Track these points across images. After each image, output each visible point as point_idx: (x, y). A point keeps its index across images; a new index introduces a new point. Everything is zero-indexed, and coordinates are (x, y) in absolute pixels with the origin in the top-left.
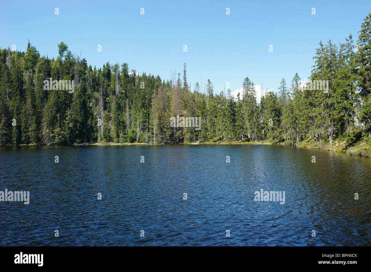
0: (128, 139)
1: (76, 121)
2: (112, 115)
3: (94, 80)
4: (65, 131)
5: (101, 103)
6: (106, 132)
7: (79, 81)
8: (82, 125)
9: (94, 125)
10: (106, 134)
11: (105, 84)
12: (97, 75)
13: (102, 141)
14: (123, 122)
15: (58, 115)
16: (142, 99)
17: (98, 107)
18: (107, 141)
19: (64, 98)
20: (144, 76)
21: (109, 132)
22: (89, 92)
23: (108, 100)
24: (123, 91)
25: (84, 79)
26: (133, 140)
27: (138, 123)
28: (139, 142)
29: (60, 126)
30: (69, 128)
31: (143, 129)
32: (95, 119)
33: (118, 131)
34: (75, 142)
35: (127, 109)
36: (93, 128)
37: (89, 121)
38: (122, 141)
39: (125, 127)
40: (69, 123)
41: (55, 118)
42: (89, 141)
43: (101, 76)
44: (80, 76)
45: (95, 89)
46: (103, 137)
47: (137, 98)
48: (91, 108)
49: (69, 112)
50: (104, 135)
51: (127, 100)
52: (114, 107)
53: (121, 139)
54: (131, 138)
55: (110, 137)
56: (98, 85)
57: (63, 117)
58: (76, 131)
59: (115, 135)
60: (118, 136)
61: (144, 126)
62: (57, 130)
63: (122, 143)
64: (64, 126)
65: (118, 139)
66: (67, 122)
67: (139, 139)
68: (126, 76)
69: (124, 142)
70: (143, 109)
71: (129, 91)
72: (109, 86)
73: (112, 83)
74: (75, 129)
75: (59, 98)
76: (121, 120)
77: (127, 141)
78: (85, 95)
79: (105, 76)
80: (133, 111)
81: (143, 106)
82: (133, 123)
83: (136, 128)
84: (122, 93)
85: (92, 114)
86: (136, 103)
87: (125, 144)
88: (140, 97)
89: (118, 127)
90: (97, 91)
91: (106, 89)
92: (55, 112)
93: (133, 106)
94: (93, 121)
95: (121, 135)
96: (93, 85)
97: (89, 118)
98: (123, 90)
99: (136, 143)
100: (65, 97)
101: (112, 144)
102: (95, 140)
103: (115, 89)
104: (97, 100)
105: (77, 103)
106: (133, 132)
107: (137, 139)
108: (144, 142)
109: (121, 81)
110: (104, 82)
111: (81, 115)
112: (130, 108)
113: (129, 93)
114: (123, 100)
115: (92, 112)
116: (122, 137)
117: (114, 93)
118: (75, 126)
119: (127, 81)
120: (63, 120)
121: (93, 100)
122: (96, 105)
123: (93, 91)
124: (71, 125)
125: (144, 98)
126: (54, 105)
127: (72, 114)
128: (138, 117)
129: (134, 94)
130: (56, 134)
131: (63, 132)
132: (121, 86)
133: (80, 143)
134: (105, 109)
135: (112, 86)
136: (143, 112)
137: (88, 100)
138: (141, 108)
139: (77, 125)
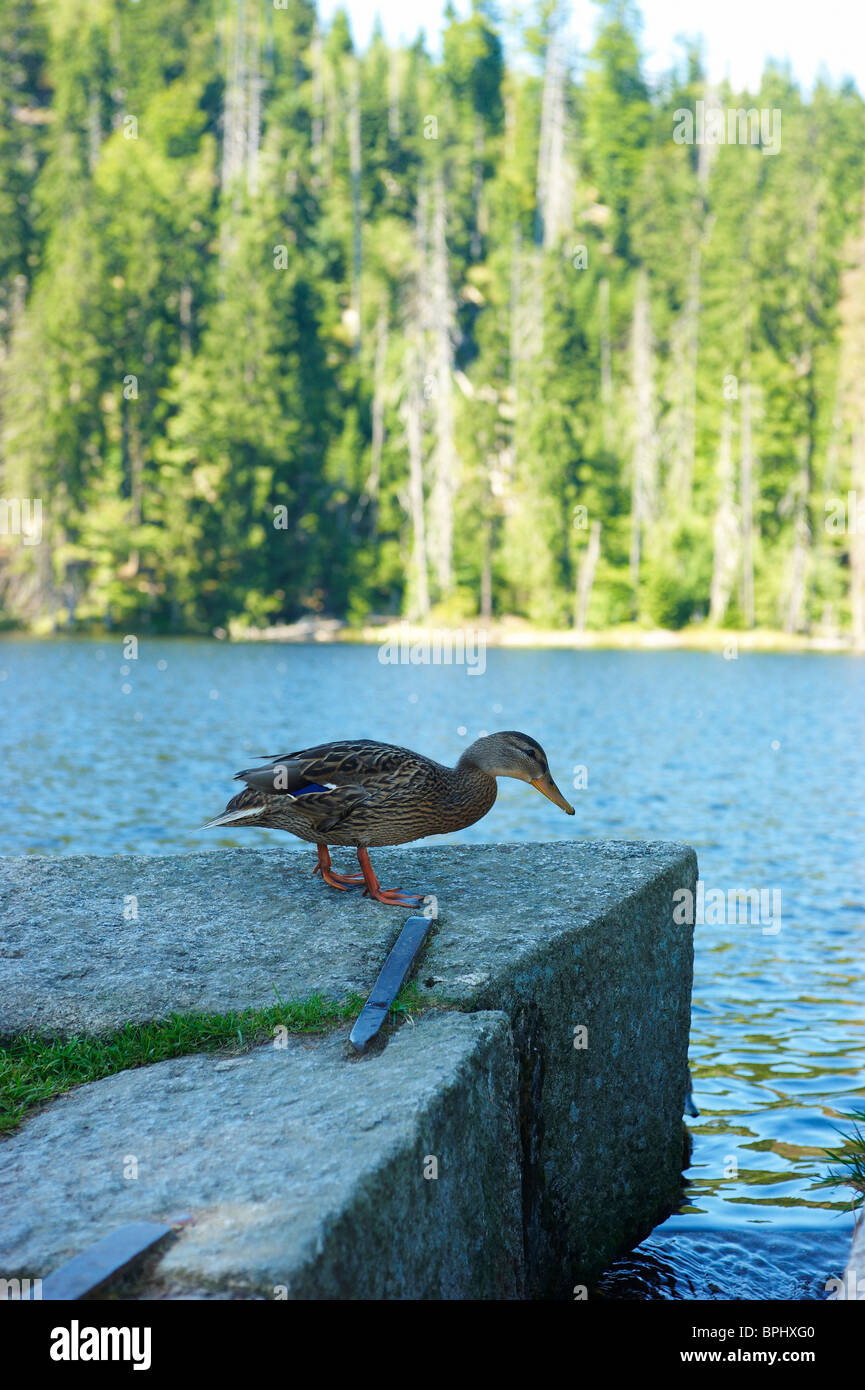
0: (648, 602)
1: (248, 454)
2: (516, 404)
3: (373, 125)
4: (160, 525)
5: (436, 308)
6: (470, 536)
7: (263, 129)
8: (292, 485)
9: (382, 485)
10: (476, 554)
11: (461, 155)
12: (394, 87)
13: (441, 612)
14: (607, 465)
15: (110, 403)
16: (765, 274)
17: (411, 343)
18: (479, 611)
19: (155, 267)
20: (774, 82)
21: (495, 543)
22: (336, 221)
23: (483, 288)
24: (603, 215)
25: (301, 120)
26: (683, 611)
27: (723, 468)
28: (732, 622)
29: (125, 490)
30: (196, 504)
31: (770, 525)
32: (387, 433)
33: (564, 534)
34: (239, 609)
35: (640, 357)
36: (371, 507)
37: (340, 459)
38: (597, 617)
39: (617, 504)
40: (189, 468)
41: (88, 423)
42: (337, 609)
43: (425, 89)
44: (269, 95)
45: (378, 193)
46: (446, 577)
47: (712, 266)
48: (348, 351)
49: (188, 379)
50: (457, 563)
51: (640, 283)
52: (537, 346)
53: (590, 599)
54: (667, 591)
55: (500, 582)
56: (404, 161)
57: (152, 421)
58: (245, 526)
59: (543, 566)
60: (565, 572)
61: (772, 493)
62: (107, 515)
63: (596, 628)
64: (152, 486)
65: (563, 597)
66: (180, 456)
67: (732, 604)
68: (629, 87)
69: (611, 623)
70: (768, 358)
71: (645, 210)
72: (488, 170)
73: (511, 148)
74: (237, 511)
75: (116, 267)
76: (590, 450)
77: (632, 617)
78: (304, 244)
79: (457, 89)
80: (683, 379)
81: (770, 331)
82: (680, 475)
83: (709, 509)
84: (594, 232)
85: (358, 399)
86: (707, 306)
87: (625, 637)
88: (745, 256)
89: (566, 503)
90: (394, 212)
91: (471, 197)
92: (91, 378)
93: (683, 333)
94: (373, 456)
95: (590, 564)
96: (370, 168)
97: (340, 426)
98: (601, 201)
99: (703, 635)
100: (164, 258)
101: (513, 634)
102: (389, 600)
103: (534, 194)
104: (399, 287)
105: (251, 312)
106: (685, 542)
107: (719, 602)
108: (777, 626)
109: (581, 134)
110: (451, 140)
111: (282, 398)
112: (662, 350)
113: (651, 228)
114: (605, 288)
115: (359, 382)
116: (596, 585)
117: (533, 228)
118: (237, 491)
119: (630, 128)
120: (145, 442)
121: (368, 290)
122: (395, 326)
123: (370, 217)
124: (207, 481)
125: (774, 266)
126: (83, 325)
127: (214, 396)
128: (727, 424)
129: (688, 232)
130: (100, 548)
131: (147, 535)
132: (586, 169)
133: (274, 618)
134: (465, 355)
135: (511, 172)
136: (765, 380)
137: (329, 289)
138: (754, 349)
139: (251, 484)
